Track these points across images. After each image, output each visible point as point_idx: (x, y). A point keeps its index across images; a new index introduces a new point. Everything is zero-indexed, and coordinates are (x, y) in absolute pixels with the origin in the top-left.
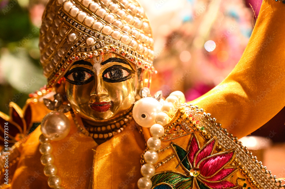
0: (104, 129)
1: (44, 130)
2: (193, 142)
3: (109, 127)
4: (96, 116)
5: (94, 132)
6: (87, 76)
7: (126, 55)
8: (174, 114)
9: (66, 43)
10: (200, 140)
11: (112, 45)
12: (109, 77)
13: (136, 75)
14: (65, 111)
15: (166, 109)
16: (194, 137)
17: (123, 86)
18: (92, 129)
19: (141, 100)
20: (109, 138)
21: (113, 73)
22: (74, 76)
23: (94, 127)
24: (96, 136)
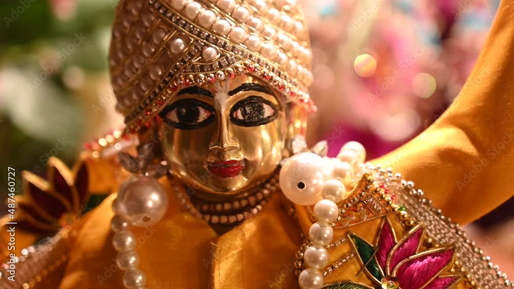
0: (227, 206)
1: (123, 208)
2: (385, 233)
3: (236, 204)
4: (218, 185)
5: (212, 213)
6: (203, 115)
7: (271, 79)
8: (355, 182)
9: (166, 57)
10: (396, 228)
11: (248, 62)
12: (241, 117)
13: (283, 113)
14: (158, 176)
15: (339, 174)
16: (387, 223)
17: (263, 133)
18: (205, 208)
19: (294, 158)
20: (238, 223)
21: (248, 109)
22: (179, 114)
23: (209, 203)
24: (215, 219)
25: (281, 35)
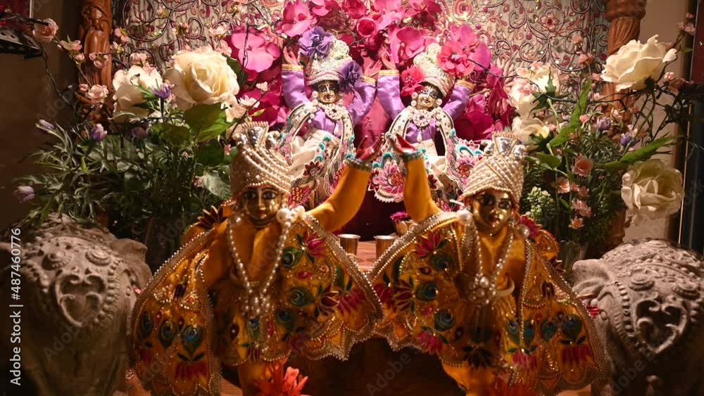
1: (230, 222)
7: (275, 186)
8: (296, 217)
9: (244, 178)
10: (309, 232)
12: (265, 197)
13: (280, 196)
14: (241, 213)
15: (292, 215)
16: (306, 231)
17: (273, 202)
20: (263, 228)
21: (267, 195)
24: (257, 226)
25: (280, 173)
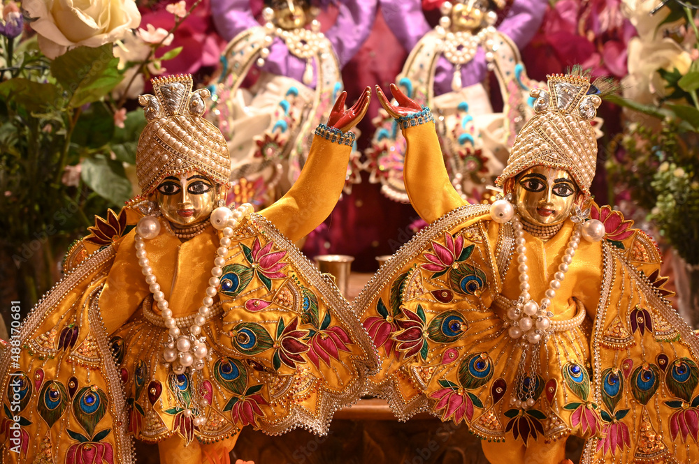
0: (187, 230)
2: (256, 243)
3: (191, 230)
4: (181, 220)
5: (179, 233)
6: (175, 189)
7: (207, 173)
10: (262, 241)
11: (196, 166)
12: (192, 190)
13: (214, 188)
15: (235, 216)
16: (257, 239)
17: (204, 197)
18: (177, 231)
19: (218, 209)
20: (191, 238)
21: (195, 186)
22: (165, 188)
23: (179, 229)
24: (181, 236)
